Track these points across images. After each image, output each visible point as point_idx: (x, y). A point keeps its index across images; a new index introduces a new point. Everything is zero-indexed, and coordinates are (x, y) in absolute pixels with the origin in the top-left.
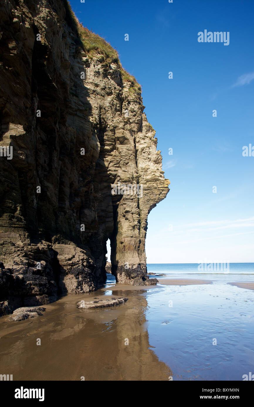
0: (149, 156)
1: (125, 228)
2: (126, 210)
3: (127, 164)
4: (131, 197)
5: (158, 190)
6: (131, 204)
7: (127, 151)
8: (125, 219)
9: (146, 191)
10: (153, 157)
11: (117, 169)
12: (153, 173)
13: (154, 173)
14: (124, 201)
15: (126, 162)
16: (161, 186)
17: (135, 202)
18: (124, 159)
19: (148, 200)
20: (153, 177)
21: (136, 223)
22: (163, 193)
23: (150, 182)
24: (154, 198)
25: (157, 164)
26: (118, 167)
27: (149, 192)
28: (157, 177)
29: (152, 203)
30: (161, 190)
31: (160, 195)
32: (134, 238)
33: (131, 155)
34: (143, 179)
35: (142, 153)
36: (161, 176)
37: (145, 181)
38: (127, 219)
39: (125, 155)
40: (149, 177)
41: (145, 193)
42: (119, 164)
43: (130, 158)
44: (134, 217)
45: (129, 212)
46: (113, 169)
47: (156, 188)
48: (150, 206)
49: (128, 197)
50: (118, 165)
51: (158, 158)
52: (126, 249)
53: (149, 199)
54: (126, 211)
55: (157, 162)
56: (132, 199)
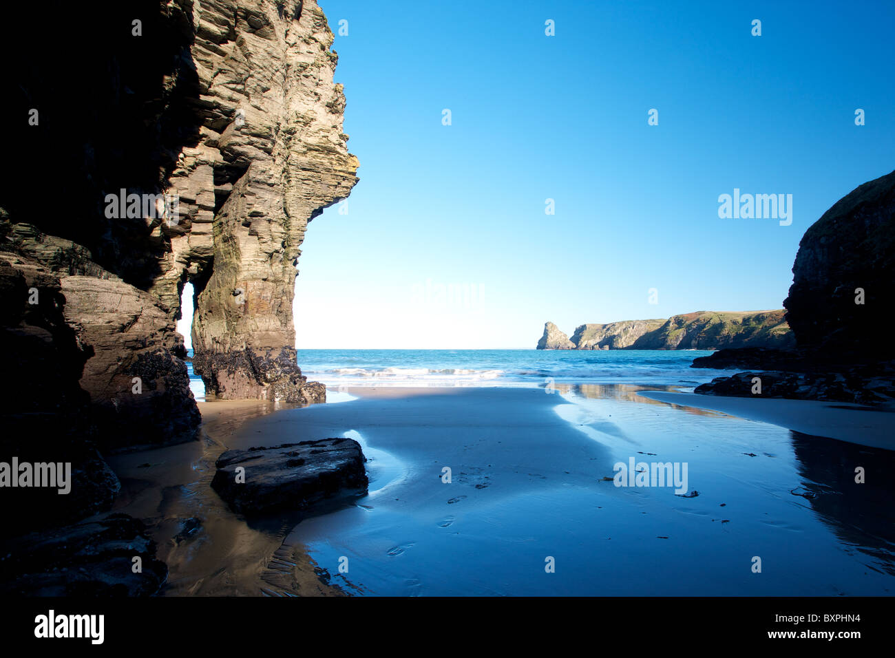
0: (318, 90)
1: (248, 254)
2: (254, 209)
3: (265, 90)
4: (270, 178)
5: (335, 175)
6: (268, 196)
7: (269, 58)
8: (248, 233)
9: (304, 173)
10: (327, 95)
11: (236, 96)
12: (322, 134)
13: (326, 134)
14: (249, 186)
15: (264, 85)
16: (339, 168)
17: (277, 193)
18: (260, 76)
19: (308, 196)
20: (322, 141)
21: (278, 246)
22: (344, 183)
23: (315, 153)
24: (324, 192)
25: (333, 113)
26: (240, 91)
27: (313, 177)
28: (333, 146)
29: (317, 203)
30: (341, 176)
31: (336, 186)
32: (271, 284)
33: (276, 71)
34: (300, 141)
35: (302, 77)
36: (340, 145)
37: (304, 147)
38: (253, 233)
39: (261, 65)
40: (313, 141)
41: (302, 178)
42: (244, 84)
43: (274, 78)
44: (273, 230)
45: (262, 216)
46: (226, 92)
47: (328, 170)
48: (313, 209)
49: (260, 177)
50: (240, 87)
51: (337, 100)
52: (249, 310)
53: (312, 192)
54: (254, 212)
55: (333, 108)
56: (272, 185)
